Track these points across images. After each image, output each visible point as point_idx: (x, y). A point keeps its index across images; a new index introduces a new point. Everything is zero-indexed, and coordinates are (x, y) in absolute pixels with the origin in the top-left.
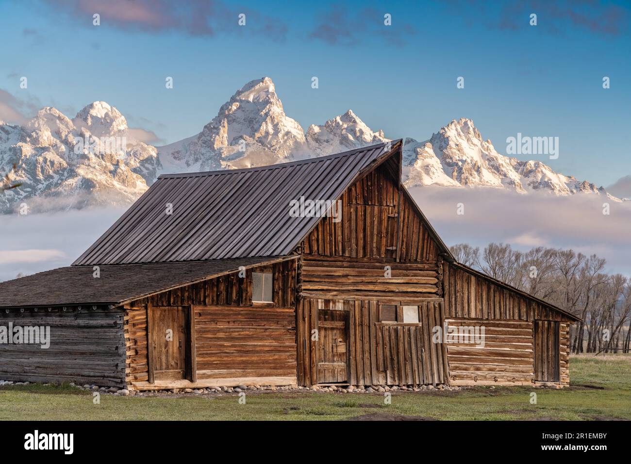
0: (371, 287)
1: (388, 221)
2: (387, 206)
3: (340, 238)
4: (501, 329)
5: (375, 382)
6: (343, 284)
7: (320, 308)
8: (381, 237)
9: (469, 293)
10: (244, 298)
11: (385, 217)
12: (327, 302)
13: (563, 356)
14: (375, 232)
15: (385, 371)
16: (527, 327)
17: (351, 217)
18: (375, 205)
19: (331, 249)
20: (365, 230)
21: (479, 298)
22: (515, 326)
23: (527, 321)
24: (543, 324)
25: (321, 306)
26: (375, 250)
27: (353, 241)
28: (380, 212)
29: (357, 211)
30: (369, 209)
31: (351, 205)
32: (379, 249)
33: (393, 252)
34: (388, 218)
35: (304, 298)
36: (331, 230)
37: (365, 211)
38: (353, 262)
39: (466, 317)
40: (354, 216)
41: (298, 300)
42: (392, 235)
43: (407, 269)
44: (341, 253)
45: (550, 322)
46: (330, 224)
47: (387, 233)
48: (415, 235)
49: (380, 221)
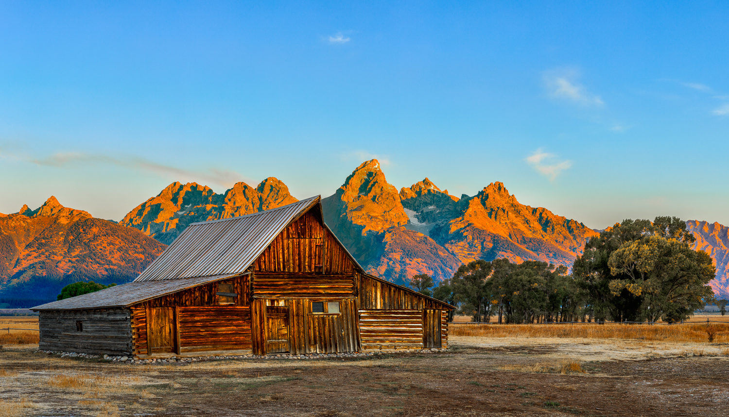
0: (305, 291)
1: (316, 248)
2: (315, 238)
3: (281, 260)
4: (399, 315)
5: (308, 352)
6: (284, 290)
7: (268, 305)
8: (311, 259)
9: (376, 293)
10: (213, 300)
11: (313, 246)
12: (272, 301)
13: (444, 331)
14: (307, 255)
15: (315, 343)
16: (418, 313)
17: (289, 246)
18: (306, 238)
19: (275, 267)
20: (299, 254)
21: (383, 297)
22: (408, 313)
23: (417, 310)
24: (430, 312)
25: (268, 304)
26: (307, 267)
27: (291, 261)
28: (310, 243)
29: (293, 242)
30: (302, 241)
31: (288, 237)
32: (310, 267)
33: (321, 268)
34: (316, 246)
35: (255, 298)
36: (274, 254)
37: (299, 242)
38: (291, 275)
39: (374, 308)
40: (291, 246)
41: (251, 300)
42: (319, 257)
43: (331, 278)
44: (282, 270)
45: (435, 310)
46: (274, 251)
47: (316, 256)
48: (336, 257)
49: (311, 248)
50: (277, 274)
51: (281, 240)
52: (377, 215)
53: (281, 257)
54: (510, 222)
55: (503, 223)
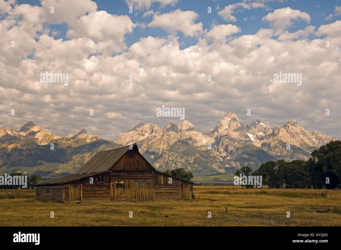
0: (131, 177)
2: (136, 158)
3: (122, 166)
6: (123, 177)
7: (117, 183)
9: (161, 178)
10: (95, 181)
11: (135, 161)
12: (119, 181)
13: (190, 193)
14: (133, 164)
15: (135, 197)
16: (179, 186)
19: (120, 169)
20: (129, 164)
22: (175, 186)
23: (179, 184)
24: (184, 185)
27: (126, 167)
28: (134, 160)
29: (127, 160)
30: (131, 159)
31: (125, 158)
32: (134, 169)
33: (138, 169)
34: (136, 161)
35: (112, 181)
37: (129, 160)
38: (126, 172)
39: (160, 184)
40: (126, 161)
41: (110, 181)
42: (138, 165)
43: (142, 173)
44: (123, 170)
45: (186, 185)
46: (119, 163)
47: (136, 165)
48: (145, 165)
49: (134, 162)
50: (121, 171)
51: (122, 159)
52: (235, 137)
53: (122, 165)
54: (300, 139)
55: (297, 140)
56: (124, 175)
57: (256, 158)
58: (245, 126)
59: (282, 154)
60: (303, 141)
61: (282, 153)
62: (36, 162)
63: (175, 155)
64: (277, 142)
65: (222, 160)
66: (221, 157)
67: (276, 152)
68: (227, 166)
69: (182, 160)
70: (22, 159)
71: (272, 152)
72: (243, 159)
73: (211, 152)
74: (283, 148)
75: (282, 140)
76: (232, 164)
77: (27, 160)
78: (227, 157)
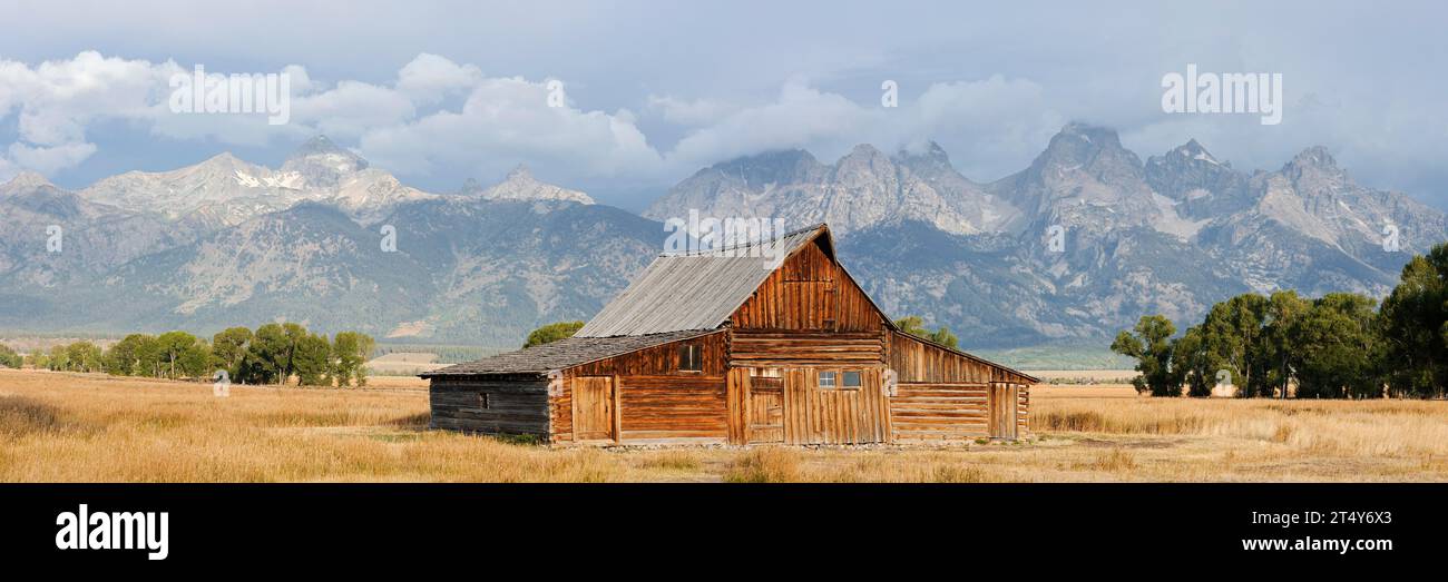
0: (808, 356)
1: (825, 295)
2: (823, 281)
3: (773, 312)
4: (951, 392)
5: (811, 442)
6: (777, 353)
7: (752, 375)
8: (818, 310)
9: (916, 358)
10: (671, 367)
11: (821, 291)
12: (760, 370)
13: (1022, 415)
14: (811, 305)
15: (822, 429)
16: (982, 388)
17: (784, 293)
18: (810, 281)
19: (763, 322)
20: (799, 304)
21: (927, 365)
22: (967, 388)
23: (981, 384)
24: (1001, 386)
25: (753, 373)
26: (811, 322)
27: (788, 314)
28: (817, 287)
29: (791, 287)
30: (804, 285)
31: (784, 281)
32: (816, 321)
33: (831, 323)
34: (825, 292)
35: (735, 366)
36: (763, 304)
37: (799, 287)
38: (787, 333)
39: (913, 380)
40: (788, 292)
41: (727, 369)
42: (830, 308)
43: (847, 338)
44: (774, 325)
45: (1008, 384)
46: (762, 300)
47: (824, 306)
48: (856, 308)
49: (817, 295)
50: (767, 331)
51: (772, 285)
53: (772, 307)
54: (1340, 218)
55: (1328, 220)
56: (780, 345)
57: (1180, 286)
58: (1144, 164)
59: (1271, 270)
60: (1349, 227)
61: (1275, 267)
62: (341, 286)
63: (877, 267)
64: (1257, 226)
65: (1053, 291)
66: (1052, 278)
67: (1252, 264)
68: (1073, 312)
69: (903, 289)
70: (294, 274)
71: (1240, 264)
72: (1131, 289)
73: (1014, 258)
74: (1276, 249)
75: (1278, 219)
76: (1091, 305)
77: (310, 277)
78: (1070, 278)
